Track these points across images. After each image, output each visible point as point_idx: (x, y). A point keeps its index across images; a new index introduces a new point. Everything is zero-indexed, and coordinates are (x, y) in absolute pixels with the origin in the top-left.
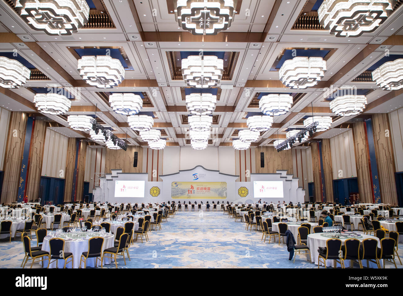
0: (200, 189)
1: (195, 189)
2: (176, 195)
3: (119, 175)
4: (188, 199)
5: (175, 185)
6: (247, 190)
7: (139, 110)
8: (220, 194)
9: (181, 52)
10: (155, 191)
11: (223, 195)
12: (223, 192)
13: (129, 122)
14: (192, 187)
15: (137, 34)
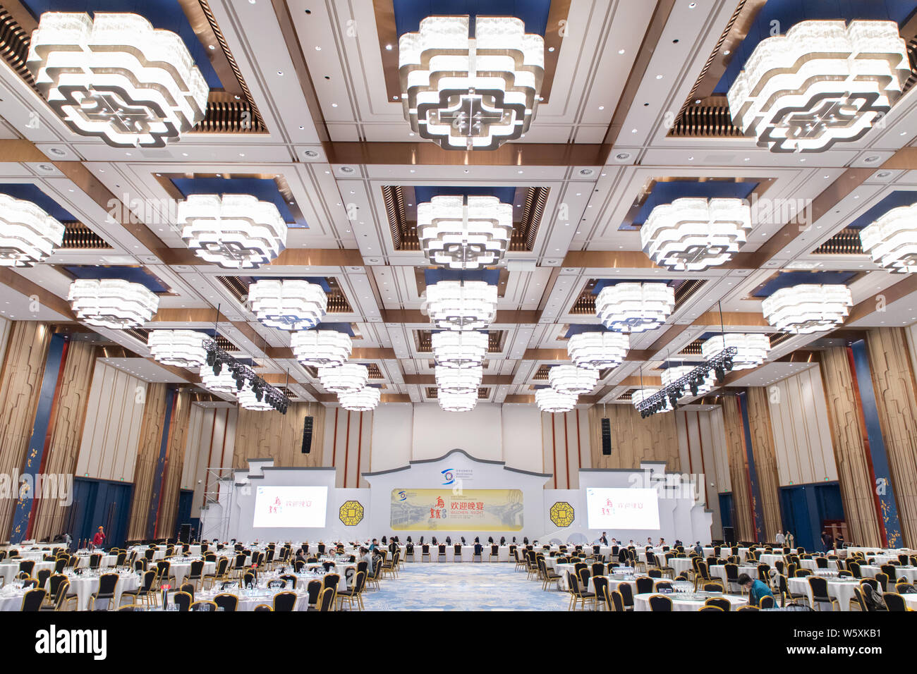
0: (458, 506)
1: (447, 506)
2: (401, 521)
3: (266, 473)
4: (432, 531)
5: (399, 498)
6: (572, 509)
7: (318, 319)
8: (508, 520)
9: (415, 187)
10: (352, 513)
11: (514, 520)
12: (514, 515)
13: (293, 348)
14: (440, 502)
15: (316, 147)
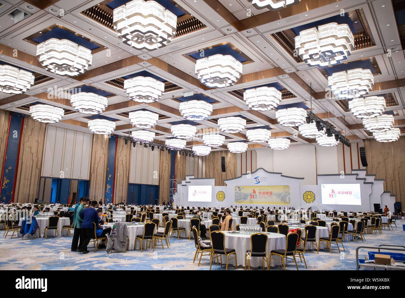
0: (262, 193)
1: (257, 193)
2: (239, 199)
3: (191, 181)
4: (251, 204)
5: (238, 190)
8: (283, 200)
11: (286, 199)
12: (286, 197)
14: (254, 192)
